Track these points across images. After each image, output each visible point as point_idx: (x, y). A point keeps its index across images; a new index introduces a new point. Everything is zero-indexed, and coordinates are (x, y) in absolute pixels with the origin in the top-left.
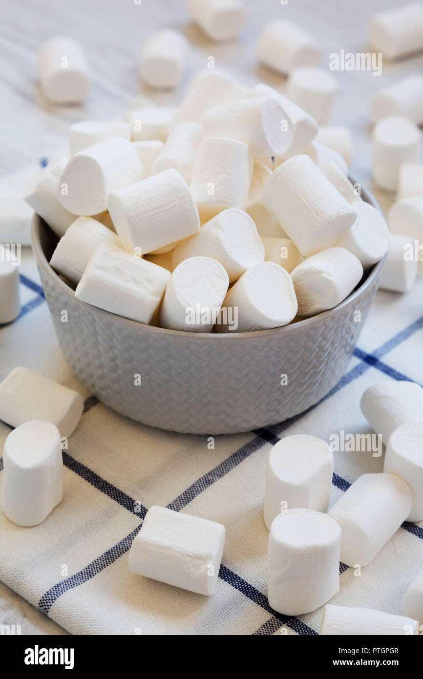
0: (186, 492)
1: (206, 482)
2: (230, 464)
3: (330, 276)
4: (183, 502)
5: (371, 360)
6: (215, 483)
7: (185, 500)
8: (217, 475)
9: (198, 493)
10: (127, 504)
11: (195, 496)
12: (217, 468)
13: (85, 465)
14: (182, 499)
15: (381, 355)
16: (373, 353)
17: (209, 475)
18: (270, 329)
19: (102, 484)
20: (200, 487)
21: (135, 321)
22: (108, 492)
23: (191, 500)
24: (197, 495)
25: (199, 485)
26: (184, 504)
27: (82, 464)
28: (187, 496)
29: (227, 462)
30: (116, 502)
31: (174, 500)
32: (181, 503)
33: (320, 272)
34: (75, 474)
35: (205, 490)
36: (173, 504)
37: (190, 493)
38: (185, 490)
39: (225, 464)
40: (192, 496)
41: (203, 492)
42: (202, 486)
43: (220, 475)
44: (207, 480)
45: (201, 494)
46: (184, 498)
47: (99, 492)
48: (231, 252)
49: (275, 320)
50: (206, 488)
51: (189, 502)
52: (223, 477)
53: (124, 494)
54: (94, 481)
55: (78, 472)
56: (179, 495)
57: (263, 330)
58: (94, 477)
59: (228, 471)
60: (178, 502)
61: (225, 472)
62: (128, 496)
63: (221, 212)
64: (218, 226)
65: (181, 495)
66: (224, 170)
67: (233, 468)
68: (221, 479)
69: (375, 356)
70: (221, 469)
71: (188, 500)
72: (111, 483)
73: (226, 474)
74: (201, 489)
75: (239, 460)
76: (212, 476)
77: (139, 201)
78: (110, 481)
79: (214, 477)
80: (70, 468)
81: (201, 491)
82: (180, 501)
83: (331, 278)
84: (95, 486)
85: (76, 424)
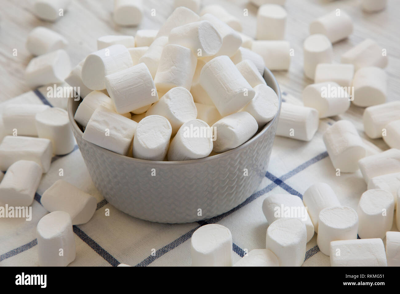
0: (149, 257)
1: (163, 252)
2: (179, 242)
3: (233, 128)
4: (147, 263)
5: (278, 182)
6: (168, 252)
7: (148, 262)
8: (171, 247)
9: (156, 258)
10: (113, 263)
11: (154, 260)
12: (171, 243)
13: (93, 239)
14: (147, 261)
15: (285, 179)
16: (280, 178)
17: (166, 248)
18: (195, 159)
19: (101, 251)
20: (158, 254)
21: (116, 153)
22: (103, 256)
23: (151, 262)
24: (156, 259)
25: (158, 253)
26: (147, 264)
27: (91, 238)
28: (149, 259)
29: (178, 240)
30: (107, 261)
31: (141, 261)
32: (145, 264)
33: (227, 126)
34: (86, 244)
35: (161, 257)
36: (141, 264)
37: (152, 258)
38: (149, 256)
39: (176, 241)
40: (153, 260)
41: (160, 257)
42: (160, 254)
43: (172, 248)
44: (163, 250)
45: (159, 258)
46: (148, 260)
47: (98, 255)
48: (174, 113)
49: (197, 154)
50: (162, 255)
51: (150, 263)
52: (173, 249)
53: (112, 257)
54: (97, 249)
55: (88, 243)
56: (145, 259)
57: (191, 160)
58: (97, 246)
59: (178, 245)
60: (144, 263)
61: (176, 246)
62: (114, 258)
63: (171, 89)
64: (168, 97)
65: (146, 259)
66: (174, 64)
67: (181, 244)
68: (172, 250)
69: (281, 180)
70: (174, 244)
71: (150, 262)
72: (106, 250)
73: (176, 248)
74: (159, 256)
75: (185, 239)
76: (167, 248)
77: (120, 81)
78: (106, 249)
79: (168, 248)
80: (84, 241)
81: (159, 257)
82: (145, 262)
83: (233, 130)
84: (97, 252)
85: (92, 215)
